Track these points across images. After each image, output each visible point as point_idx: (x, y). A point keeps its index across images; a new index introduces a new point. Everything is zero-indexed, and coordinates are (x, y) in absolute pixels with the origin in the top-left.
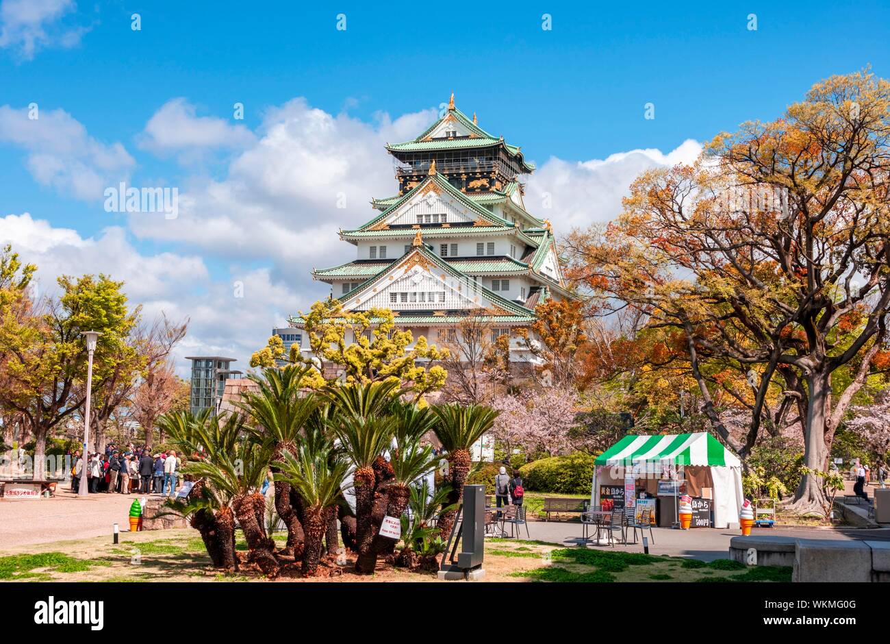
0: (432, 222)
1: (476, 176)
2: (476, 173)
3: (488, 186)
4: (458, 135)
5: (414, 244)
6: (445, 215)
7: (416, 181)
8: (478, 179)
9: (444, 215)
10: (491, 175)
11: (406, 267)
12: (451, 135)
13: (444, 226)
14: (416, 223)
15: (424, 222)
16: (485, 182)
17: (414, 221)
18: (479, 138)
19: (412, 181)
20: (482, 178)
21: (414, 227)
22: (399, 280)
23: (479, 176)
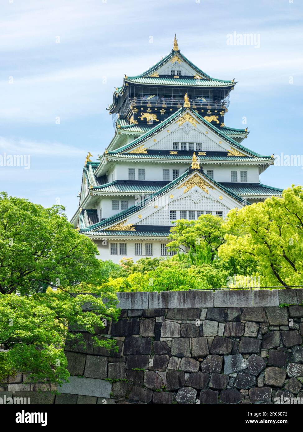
0: (188, 149)
1: (207, 113)
2: (206, 110)
3: (218, 122)
4: (182, 74)
5: (192, 168)
6: (201, 144)
7: (150, 113)
8: (209, 115)
9: (199, 144)
10: (221, 113)
11: (185, 188)
12: (176, 74)
13: (200, 154)
14: (173, 149)
15: (180, 149)
16: (214, 118)
17: (170, 147)
18: (205, 80)
19: (146, 112)
20: (212, 115)
21: (172, 153)
22: (179, 199)
23: (209, 112)
